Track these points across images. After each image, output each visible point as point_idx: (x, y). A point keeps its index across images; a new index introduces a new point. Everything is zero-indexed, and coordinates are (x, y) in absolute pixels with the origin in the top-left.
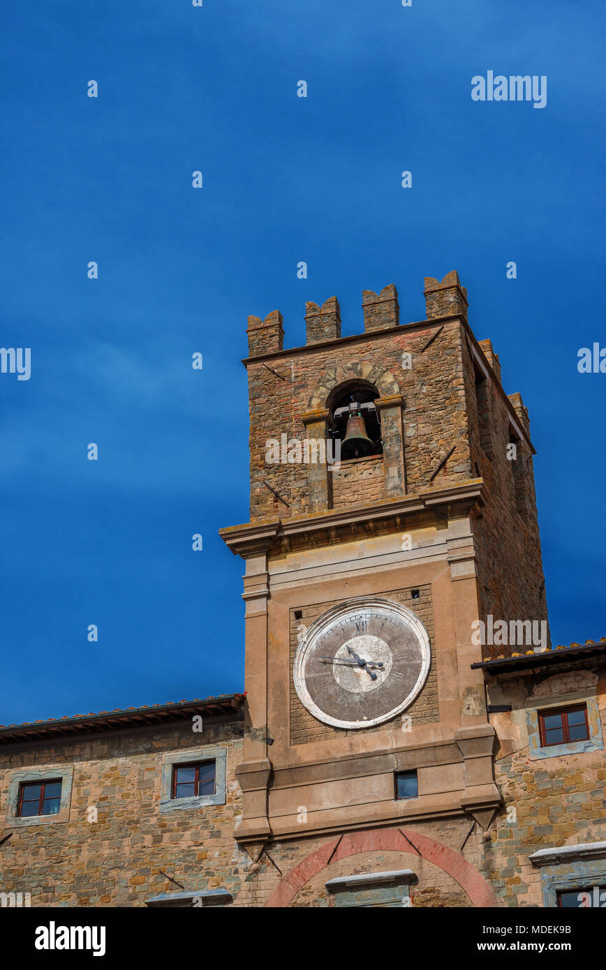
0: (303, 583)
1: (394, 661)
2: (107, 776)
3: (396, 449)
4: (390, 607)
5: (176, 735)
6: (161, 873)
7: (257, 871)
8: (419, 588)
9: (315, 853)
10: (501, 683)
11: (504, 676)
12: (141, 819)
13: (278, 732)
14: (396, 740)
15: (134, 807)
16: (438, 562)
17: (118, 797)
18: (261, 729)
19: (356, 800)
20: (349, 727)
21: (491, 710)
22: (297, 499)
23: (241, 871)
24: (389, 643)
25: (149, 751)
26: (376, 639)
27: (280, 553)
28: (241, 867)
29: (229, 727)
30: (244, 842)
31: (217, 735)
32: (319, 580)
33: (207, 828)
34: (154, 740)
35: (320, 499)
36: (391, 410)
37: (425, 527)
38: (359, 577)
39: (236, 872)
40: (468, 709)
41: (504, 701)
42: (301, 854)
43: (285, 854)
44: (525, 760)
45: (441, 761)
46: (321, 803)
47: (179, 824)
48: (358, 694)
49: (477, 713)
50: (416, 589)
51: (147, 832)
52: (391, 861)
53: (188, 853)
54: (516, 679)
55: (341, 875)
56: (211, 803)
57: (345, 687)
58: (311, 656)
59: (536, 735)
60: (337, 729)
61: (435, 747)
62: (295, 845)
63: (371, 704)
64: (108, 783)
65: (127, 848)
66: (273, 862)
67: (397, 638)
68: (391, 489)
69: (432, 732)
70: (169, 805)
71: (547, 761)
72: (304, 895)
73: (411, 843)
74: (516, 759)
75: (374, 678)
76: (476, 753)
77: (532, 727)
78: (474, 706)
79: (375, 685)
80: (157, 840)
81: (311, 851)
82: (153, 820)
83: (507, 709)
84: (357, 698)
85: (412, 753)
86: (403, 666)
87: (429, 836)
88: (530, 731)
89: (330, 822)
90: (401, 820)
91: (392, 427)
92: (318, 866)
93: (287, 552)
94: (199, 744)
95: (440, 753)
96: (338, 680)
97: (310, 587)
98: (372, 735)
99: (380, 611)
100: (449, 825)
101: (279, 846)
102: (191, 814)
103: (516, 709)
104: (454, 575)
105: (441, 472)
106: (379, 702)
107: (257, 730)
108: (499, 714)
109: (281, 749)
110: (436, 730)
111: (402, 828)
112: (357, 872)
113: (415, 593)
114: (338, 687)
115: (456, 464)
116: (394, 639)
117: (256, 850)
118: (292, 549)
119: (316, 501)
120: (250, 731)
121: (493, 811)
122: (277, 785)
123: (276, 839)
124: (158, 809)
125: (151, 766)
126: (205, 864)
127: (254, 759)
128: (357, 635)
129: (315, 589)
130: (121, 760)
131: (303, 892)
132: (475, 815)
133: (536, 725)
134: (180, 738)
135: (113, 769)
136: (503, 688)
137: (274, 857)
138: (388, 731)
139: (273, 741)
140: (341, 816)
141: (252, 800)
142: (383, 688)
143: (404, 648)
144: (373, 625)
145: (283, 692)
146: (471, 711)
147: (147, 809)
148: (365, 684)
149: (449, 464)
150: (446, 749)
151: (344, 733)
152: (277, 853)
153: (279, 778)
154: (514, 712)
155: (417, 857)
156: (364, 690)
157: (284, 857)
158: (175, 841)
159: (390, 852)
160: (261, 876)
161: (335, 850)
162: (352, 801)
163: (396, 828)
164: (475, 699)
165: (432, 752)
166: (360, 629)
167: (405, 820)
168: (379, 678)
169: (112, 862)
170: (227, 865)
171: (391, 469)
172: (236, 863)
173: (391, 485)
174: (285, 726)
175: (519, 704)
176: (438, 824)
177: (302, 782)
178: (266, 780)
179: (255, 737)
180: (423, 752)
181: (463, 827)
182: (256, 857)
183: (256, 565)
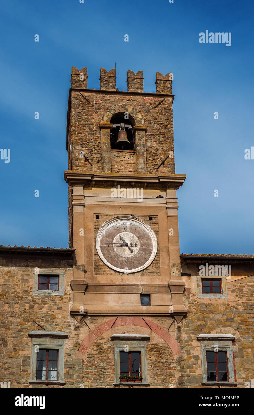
0: (100, 203)
1: (141, 246)
2: (6, 275)
3: (143, 151)
4: (140, 222)
5: (40, 261)
6: (34, 321)
7: (79, 327)
8: (153, 216)
9: (105, 323)
10: (187, 264)
11: (189, 261)
12: (23, 297)
13: (89, 268)
14: (142, 281)
15: (20, 290)
16: (162, 207)
17: (12, 285)
18: (81, 266)
19: (124, 303)
20: (121, 272)
21: (183, 274)
22: (96, 163)
23: (72, 326)
24: (138, 238)
25: (27, 266)
26: (133, 235)
27: (89, 187)
28: (72, 324)
29: (66, 262)
30: (74, 314)
31: (59, 264)
32: (108, 203)
33: (55, 305)
34: (29, 262)
35: (108, 165)
36: (141, 131)
37: (156, 190)
38: (127, 206)
39: (70, 326)
40: (174, 273)
41: (188, 272)
42: (99, 322)
43: (92, 321)
44: (196, 297)
45: (161, 292)
46: (108, 302)
47: (42, 301)
48: (124, 258)
49: (177, 275)
50: (151, 216)
51: (26, 303)
52: (139, 330)
53: (47, 315)
54: (193, 264)
55: (117, 333)
56: (58, 294)
57: (118, 253)
58: (103, 237)
59: (201, 288)
60: (115, 271)
61: (159, 286)
62: (96, 318)
63: (130, 263)
64: (6, 277)
65: (17, 309)
66: (86, 324)
67: (142, 236)
68: (141, 169)
69: (157, 279)
70: (37, 292)
71: (205, 299)
72: (100, 339)
73: (147, 324)
74: (192, 296)
75: (132, 252)
76: (177, 291)
77: (199, 285)
78: (176, 271)
79: (132, 255)
80: (32, 307)
81: (104, 322)
82: (29, 298)
83: (189, 275)
84: (124, 259)
85: (149, 287)
86: (144, 249)
87: (155, 322)
88: (198, 286)
89: (113, 311)
90: (144, 314)
91: (141, 140)
92: (106, 328)
93: (92, 187)
94: (51, 267)
95: (161, 289)
96: (115, 250)
97: (104, 206)
98: (131, 276)
99: (135, 223)
100: (163, 319)
101: (89, 317)
102: (48, 298)
103: (193, 276)
104: (169, 214)
105: (162, 166)
106: (134, 263)
107: (80, 266)
108: (186, 277)
109: (90, 276)
110: (159, 279)
111: (144, 317)
112: (123, 333)
113: (151, 219)
114: (115, 253)
115: (169, 164)
116: (141, 236)
117: (79, 318)
118: (95, 186)
119: (106, 166)
120: (76, 266)
121: (183, 316)
122: (88, 291)
123: (88, 314)
124: (32, 293)
125: (28, 273)
126: (55, 320)
127: (78, 278)
128: (124, 232)
129: (106, 207)
130: (13, 268)
131: (100, 338)
132: (175, 317)
133: (201, 284)
134: (42, 263)
135: (9, 272)
136: (187, 266)
137: (87, 322)
138: (138, 276)
139: (87, 272)
140: (117, 309)
141: (78, 296)
142: (135, 257)
143: (145, 241)
144: (131, 228)
145: (91, 251)
146: (175, 274)
147: (26, 292)
148: (127, 254)
149: (165, 163)
150: (164, 288)
151: (119, 274)
152: (88, 320)
153: (89, 288)
154: (192, 277)
155: (150, 330)
156: (127, 256)
157: (91, 322)
158: (41, 308)
159: (138, 327)
160: (81, 329)
161: (114, 323)
162: (122, 303)
163: (141, 317)
164: (176, 269)
165: (158, 288)
166: (125, 229)
167: (146, 314)
168: (134, 252)
169: (10, 314)
170: (65, 322)
171: (140, 159)
172: (69, 322)
173: (140, 167)
174: (92, 266)
175: (194, 274)
176: (159, 318)
177: (100, 292)
178: (84, 289)
179: (78, 269)
180: (154, 288)
181: (170, 321)
182: (79, 321)
183: (78, 190)
